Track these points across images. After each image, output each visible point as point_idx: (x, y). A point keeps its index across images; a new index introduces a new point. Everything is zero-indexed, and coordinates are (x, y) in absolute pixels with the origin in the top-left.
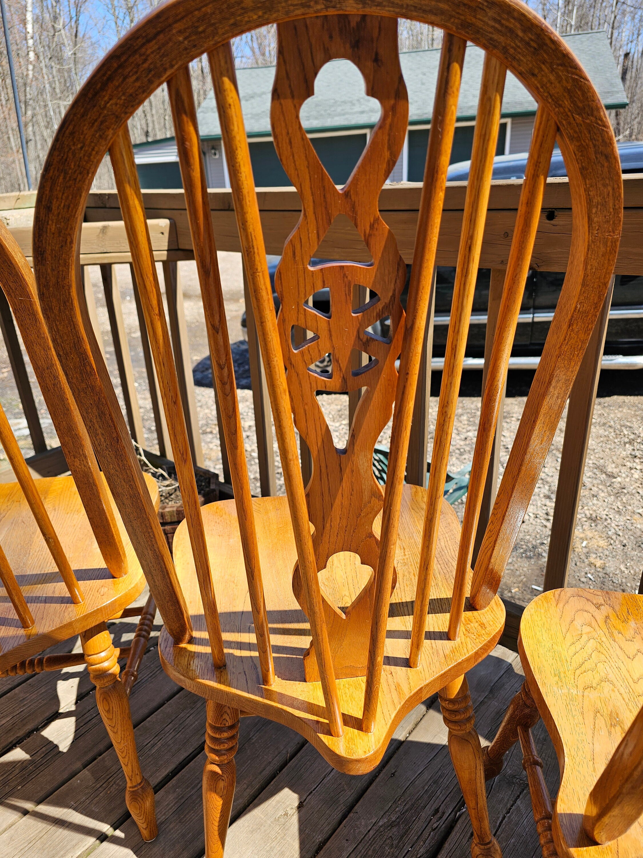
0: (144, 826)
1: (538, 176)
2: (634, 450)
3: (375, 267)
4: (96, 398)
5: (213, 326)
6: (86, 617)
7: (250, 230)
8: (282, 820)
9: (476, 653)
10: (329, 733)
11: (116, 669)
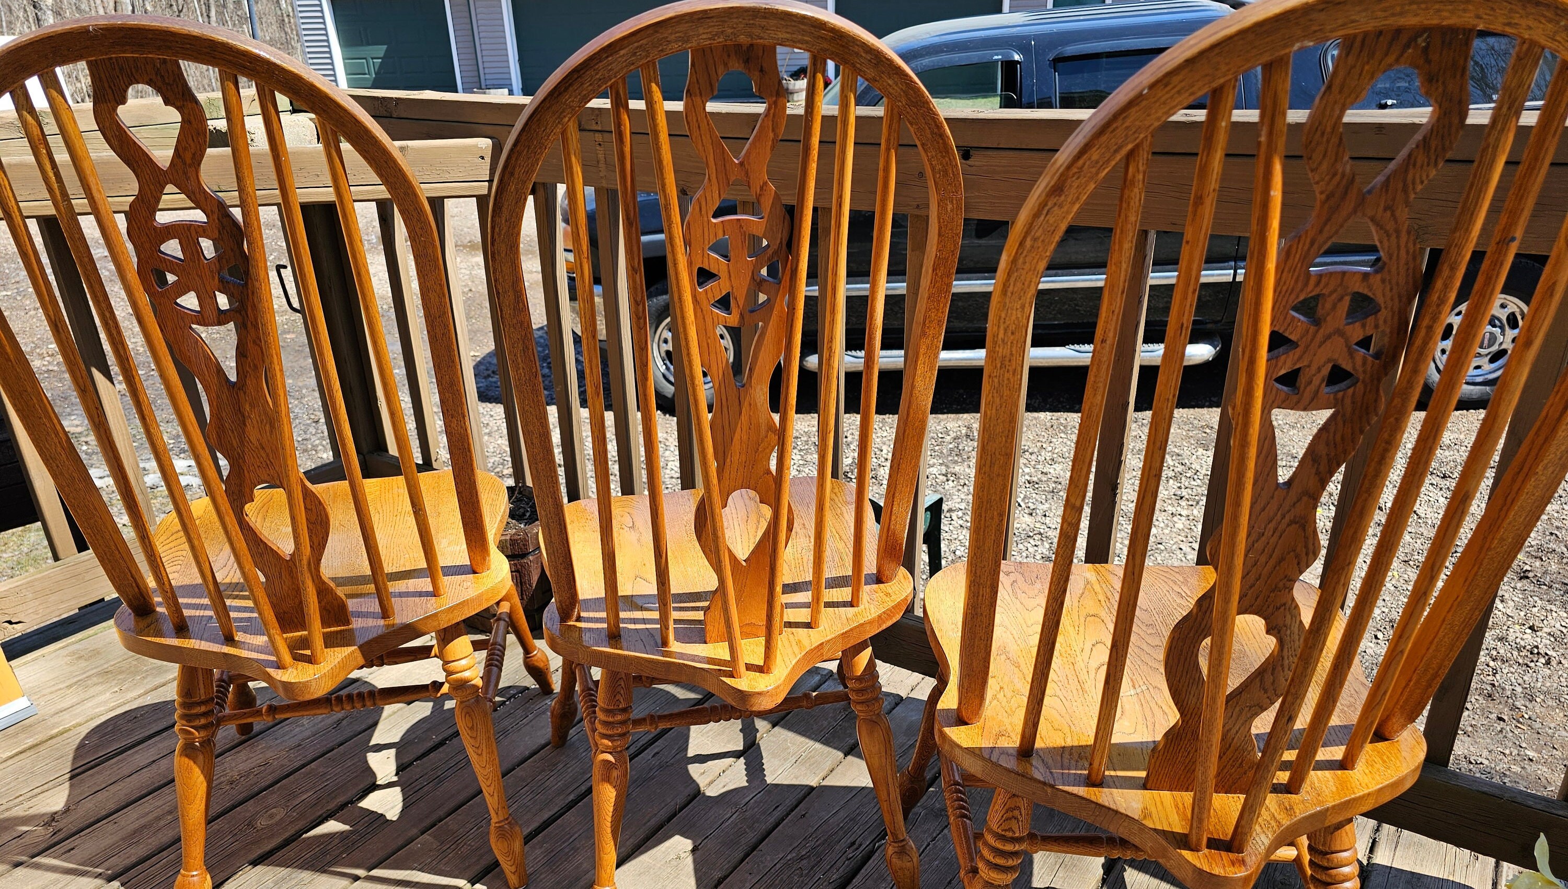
0: (513, 869)
1: (889, 149)
2: (1180, 488)
3: (765, 219)
4: (523, 333)
5: (633, 268)
6: (451, 609)
7: (668, 191)
8: (674, 863)
9: (879, 617)
10: (731, 675)
11: (479, 682)
